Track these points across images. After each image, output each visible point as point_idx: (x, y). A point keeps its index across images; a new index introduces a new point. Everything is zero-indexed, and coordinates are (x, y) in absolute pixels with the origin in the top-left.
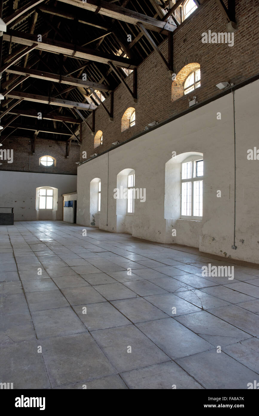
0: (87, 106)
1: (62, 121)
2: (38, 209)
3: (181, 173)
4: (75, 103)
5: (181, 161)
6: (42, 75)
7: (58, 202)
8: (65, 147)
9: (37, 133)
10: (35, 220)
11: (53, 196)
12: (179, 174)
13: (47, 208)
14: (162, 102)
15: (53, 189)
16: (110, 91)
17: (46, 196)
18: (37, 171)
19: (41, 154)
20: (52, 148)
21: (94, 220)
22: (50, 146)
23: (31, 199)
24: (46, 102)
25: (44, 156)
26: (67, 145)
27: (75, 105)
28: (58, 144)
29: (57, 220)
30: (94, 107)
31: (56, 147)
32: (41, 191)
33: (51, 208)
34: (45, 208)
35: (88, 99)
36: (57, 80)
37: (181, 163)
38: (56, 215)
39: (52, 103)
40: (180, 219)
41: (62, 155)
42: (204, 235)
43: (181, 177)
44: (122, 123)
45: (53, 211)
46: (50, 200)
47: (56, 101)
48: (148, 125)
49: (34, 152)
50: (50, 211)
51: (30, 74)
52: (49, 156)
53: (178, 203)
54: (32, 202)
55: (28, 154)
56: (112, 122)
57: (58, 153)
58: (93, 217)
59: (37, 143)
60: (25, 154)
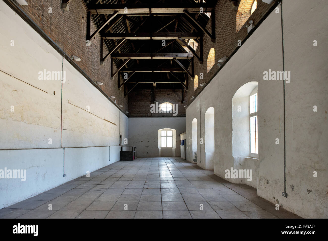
0: (186, 55)
1: (170, 72)
2: (160, 147)
3: (249, 107)
4: (174, 54)
5: (248, 94)
6: (135, 35)
7: (176, 141)
8: (181, 94)
9: (155, 84)
10: (158, 156)
11: (172, 136)
12: (248, 108)
13: (168, 147)
14: (230, 36)
15: (172, 131)
16: (199, 38)
17: (167, 136)
18: (158, 116)
19: (161, 102)
20: (170, 95)
21: (196, 157)
22: (168, 95)
23: (154, 139)
24: (149, 58)
25: (164, 103)
26: (183, 92)
27: (174, 56)
28: (175, 92)
29: (176, 157)
30: (191, 55)
31: (174, 95)
32: (162, 132)
33: (171, 146)
34: (166, 147)
35: (186, 49)
36: (149, 37)
37: (249, 96)
38: (175, 152)
39: (154, 58)
40: (250, 157)
41: (179, 101)
42: (260, 177)
43: (249, 111)
44: (208, 64)
45: (173, 149)
46: (170, 139)
47: (157, 56)
48: (218, 61)
49: (155, 101)
50: (171, 149)
51: (126, 37)
52: (167, 103)
53: (246, 140)
54: (154, 141)
55: (150, 103)
56: (202, 65)
57: (175, 100)
58: (195, 154)
59: (158, 93)
60: (148, 103)
